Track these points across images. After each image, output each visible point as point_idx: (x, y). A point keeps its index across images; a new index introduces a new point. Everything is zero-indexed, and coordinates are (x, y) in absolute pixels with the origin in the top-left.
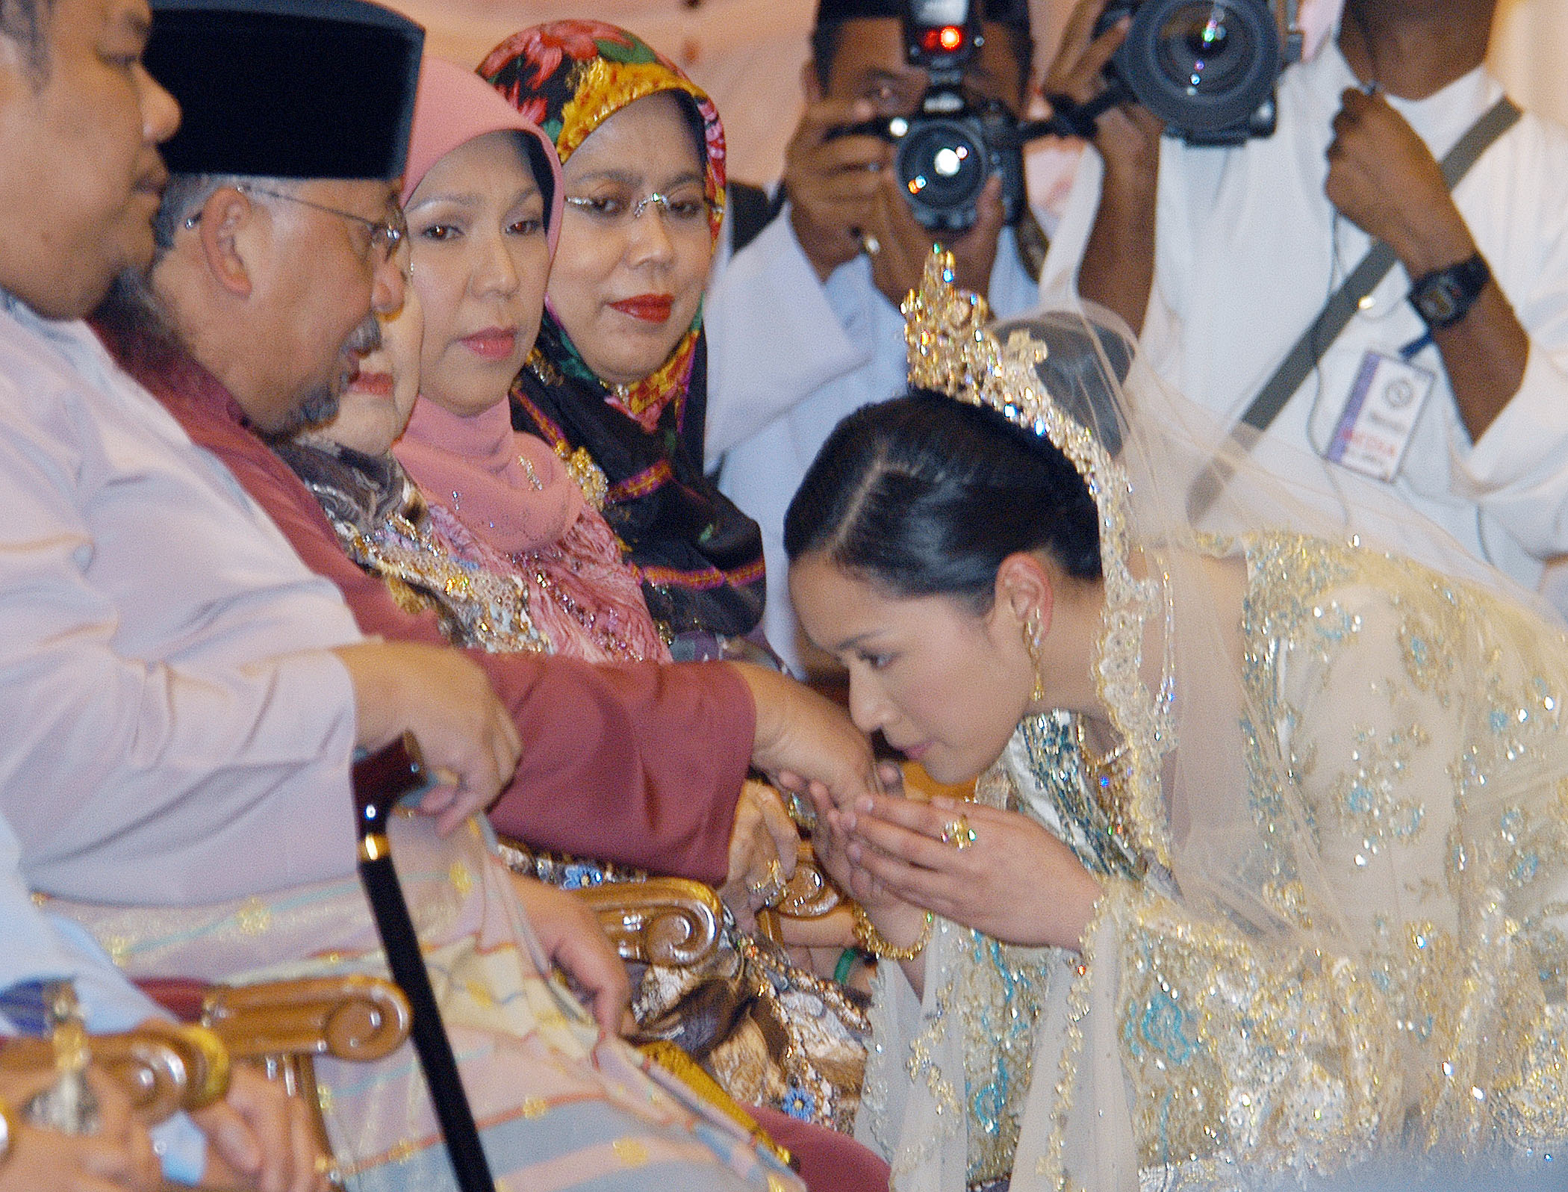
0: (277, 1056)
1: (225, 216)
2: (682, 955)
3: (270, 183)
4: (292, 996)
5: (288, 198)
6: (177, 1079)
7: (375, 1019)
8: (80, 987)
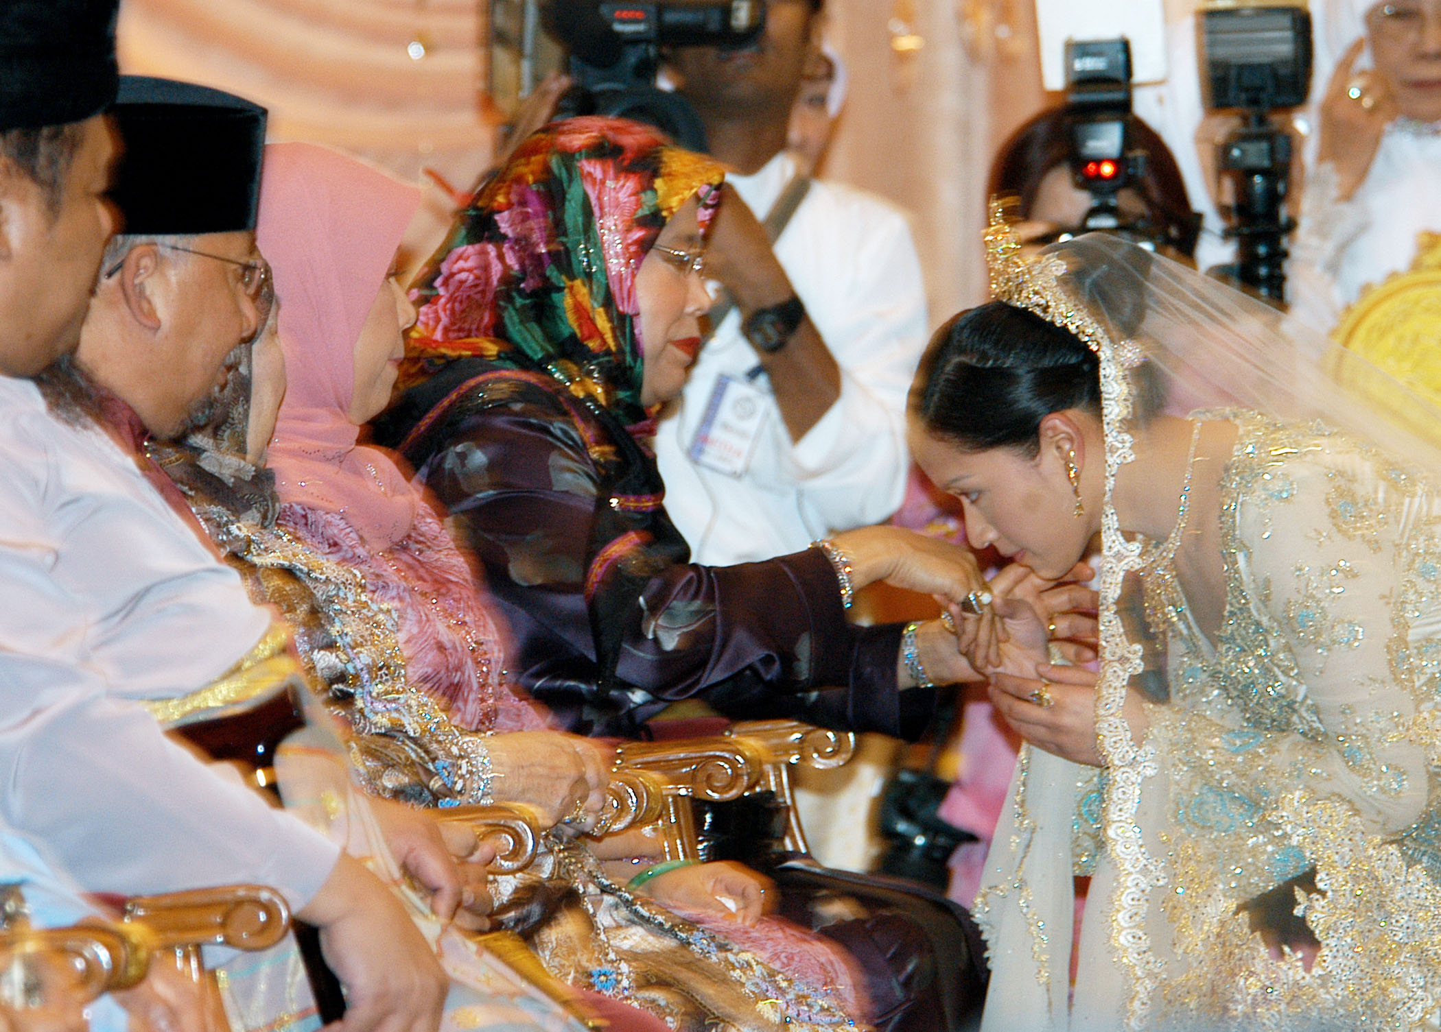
0: (184, 947)
1: (138, 268)
2: (507, 864)
3: (170, 239)
4: (197, 899)
5: (185, 250)
6: (105, 966)
7: (263, 917)
8: (25, 891)
